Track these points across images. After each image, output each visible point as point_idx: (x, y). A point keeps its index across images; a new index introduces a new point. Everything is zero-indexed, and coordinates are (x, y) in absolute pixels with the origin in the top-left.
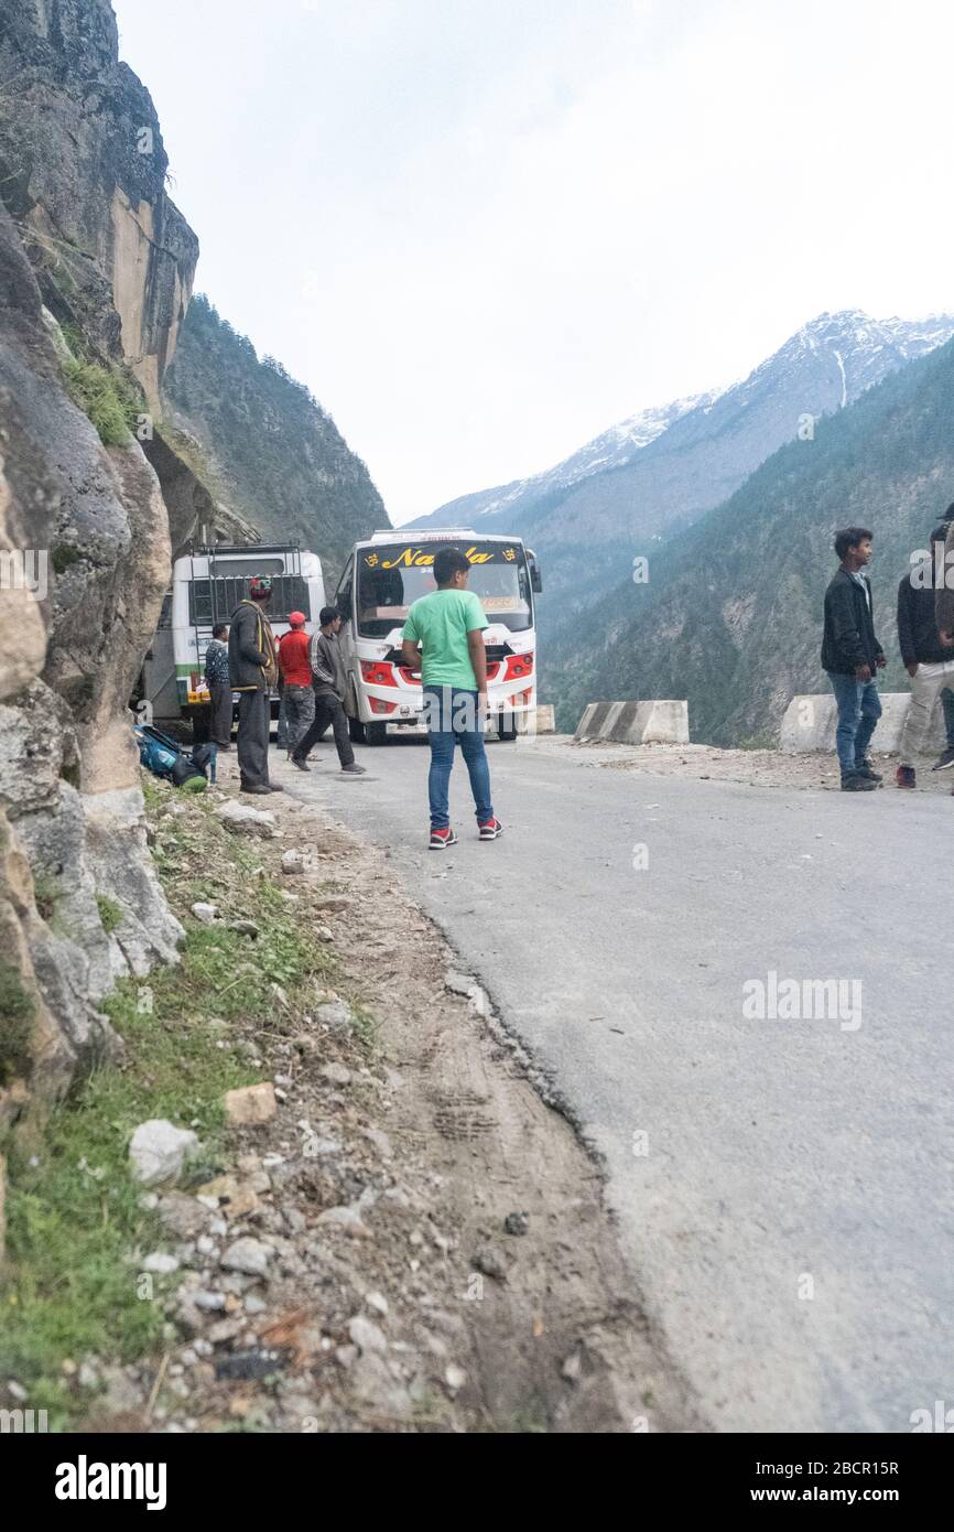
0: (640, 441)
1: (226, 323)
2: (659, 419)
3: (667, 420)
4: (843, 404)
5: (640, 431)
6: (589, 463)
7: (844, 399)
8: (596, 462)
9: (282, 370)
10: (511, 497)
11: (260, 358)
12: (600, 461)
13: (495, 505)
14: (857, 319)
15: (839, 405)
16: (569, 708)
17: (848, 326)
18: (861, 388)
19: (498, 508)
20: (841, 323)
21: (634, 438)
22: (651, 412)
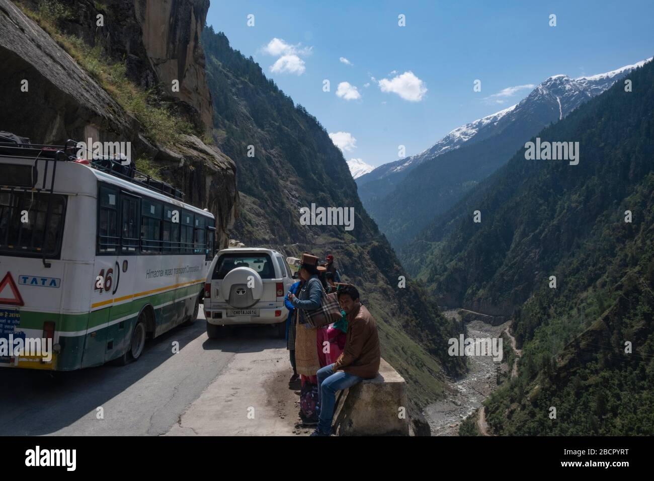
0: (465, 138)
1: (281, 91)
2: (473, 128)
3: (477, 129)
4: (561, 119)
5: (465, 134)
6: (442, 148)
7: (561, 116)
8: (444, 148)
9: (305, 110)
10: (406, 164)
11: (295, 105)
12: (447, 147)
13: (399, 168)
14: (566, 80)
15: (559, 119)
16: (433, 260)
17: (562, 83)
18: (569, 111)
19: (400, 169)
20: (558, 82)
21: (462, 137)
22: (470, 125)
